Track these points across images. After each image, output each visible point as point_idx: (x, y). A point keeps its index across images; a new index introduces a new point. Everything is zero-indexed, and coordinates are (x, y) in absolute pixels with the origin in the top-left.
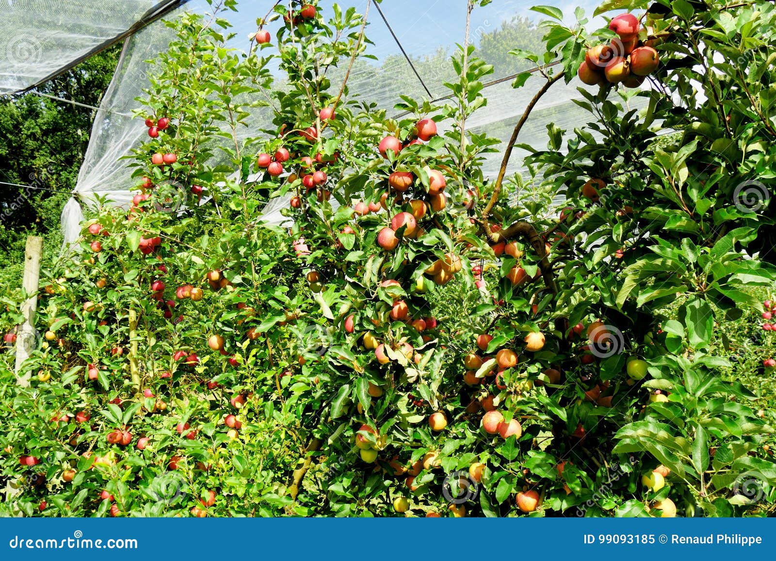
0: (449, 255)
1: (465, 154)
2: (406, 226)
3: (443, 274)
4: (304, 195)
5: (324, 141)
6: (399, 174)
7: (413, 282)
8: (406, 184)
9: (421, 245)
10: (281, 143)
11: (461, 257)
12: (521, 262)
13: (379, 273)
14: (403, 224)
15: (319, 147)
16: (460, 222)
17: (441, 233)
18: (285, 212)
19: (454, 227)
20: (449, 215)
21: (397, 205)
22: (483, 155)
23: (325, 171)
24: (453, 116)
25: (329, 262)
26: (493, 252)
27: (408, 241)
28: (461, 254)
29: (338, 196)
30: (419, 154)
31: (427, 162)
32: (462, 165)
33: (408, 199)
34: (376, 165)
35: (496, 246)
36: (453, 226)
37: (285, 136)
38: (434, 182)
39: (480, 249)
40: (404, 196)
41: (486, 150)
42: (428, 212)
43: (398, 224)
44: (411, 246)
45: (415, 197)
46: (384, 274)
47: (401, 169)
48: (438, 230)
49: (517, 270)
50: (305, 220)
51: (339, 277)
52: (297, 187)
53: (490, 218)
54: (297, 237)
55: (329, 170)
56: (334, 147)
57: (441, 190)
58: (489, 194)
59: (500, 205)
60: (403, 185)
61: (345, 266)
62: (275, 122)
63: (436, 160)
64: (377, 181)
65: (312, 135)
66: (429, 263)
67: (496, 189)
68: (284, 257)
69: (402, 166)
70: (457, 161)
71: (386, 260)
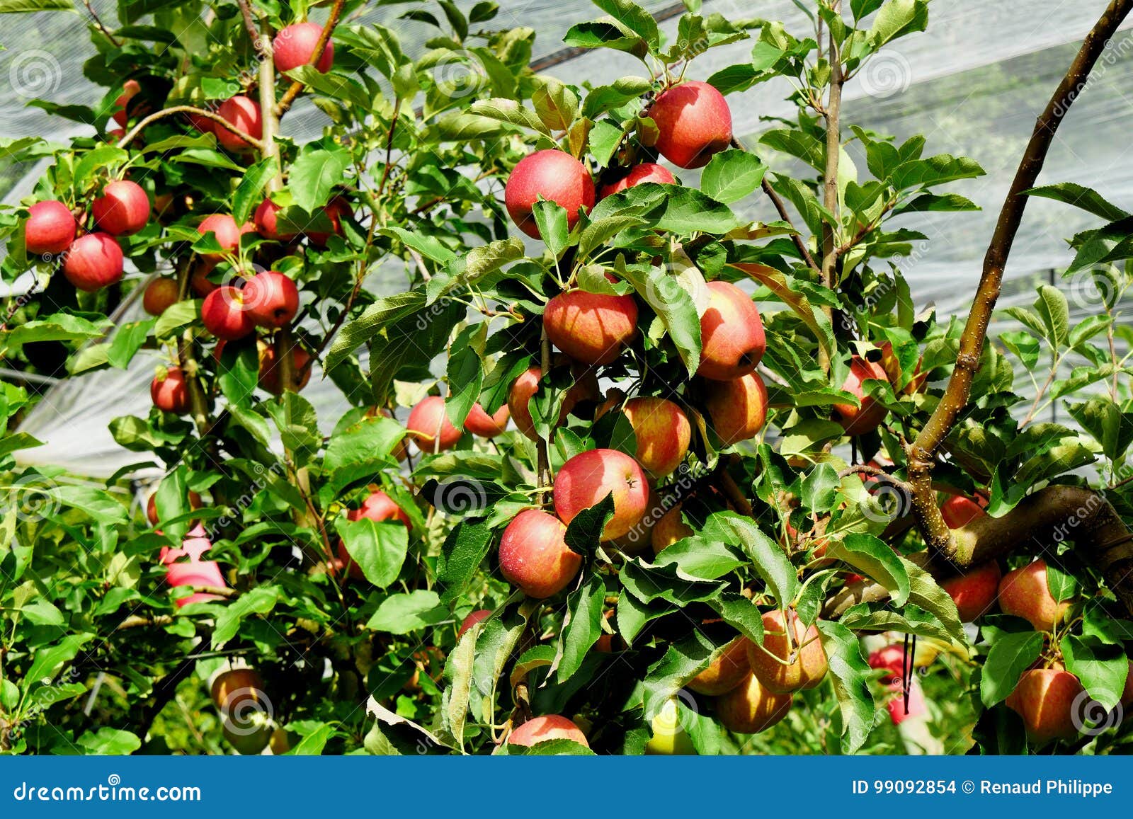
0: (777, 617)
1: (843, 212)
2: (608, 503)
3: (754, 690)
4: (207, 364)
5: (289, 153)
6: (587, 301)
7: (636, 721)
8: (609, 339)
9: (667, 578)
10: (117, 158)
11: (827, 627)
12: (1062, 646)
13: (504, 687)
14: (599, 497)
15: (269, 178)
16: (821, 486)
17: (748, 529)
18: (128, 430)
19: (797, 508)
20: (776, 459)
21: (573, 421)
22: (913, 221)
23: (290, 274)
24: (795, 70)
25: (301, 632)
26: (950, 608)
27: (618, 561)
28: (825, 614)
29: (341, 373)
30: (664, 223)
31: (695, 250)
32: (829, 261)
33: (617, 395)
34: (494, 264)
35: (964, 581)
36: (795, 504)
37: (134, 130)
38: (720, 330)
39: (898, 597)
40: (605, 385)
41: (924, 203)
42: (697, 446)
43: (579, 495)
44: (630, 584)
45: (646, 387)
46: (523, 693)
47: (592, 282)
48: (736, 520)
49: (1047, 678)
50: (207, 463)
51: (340, 697)
52: (178, 332)
53: (939, 472)
54: (174, 530)
55: (309, 267)
56: (328, 179)
57: (747, 361)
58: (937, 375)
59: (979, 416)
60: (598, 341)
61: (364, 650)
62: (95, 71)
63: (728, 245)
64: (499, 324)
65: (240, 128)
66: (696, 652)
67: (965, 356)
68: (123, 611)
69: (597, 270)
70: (811, 245)
71: (529, 640)
